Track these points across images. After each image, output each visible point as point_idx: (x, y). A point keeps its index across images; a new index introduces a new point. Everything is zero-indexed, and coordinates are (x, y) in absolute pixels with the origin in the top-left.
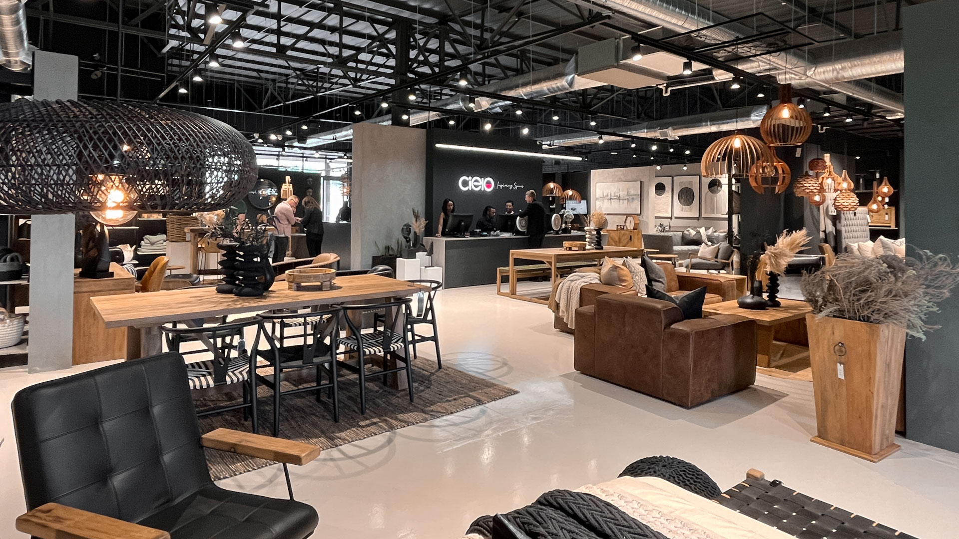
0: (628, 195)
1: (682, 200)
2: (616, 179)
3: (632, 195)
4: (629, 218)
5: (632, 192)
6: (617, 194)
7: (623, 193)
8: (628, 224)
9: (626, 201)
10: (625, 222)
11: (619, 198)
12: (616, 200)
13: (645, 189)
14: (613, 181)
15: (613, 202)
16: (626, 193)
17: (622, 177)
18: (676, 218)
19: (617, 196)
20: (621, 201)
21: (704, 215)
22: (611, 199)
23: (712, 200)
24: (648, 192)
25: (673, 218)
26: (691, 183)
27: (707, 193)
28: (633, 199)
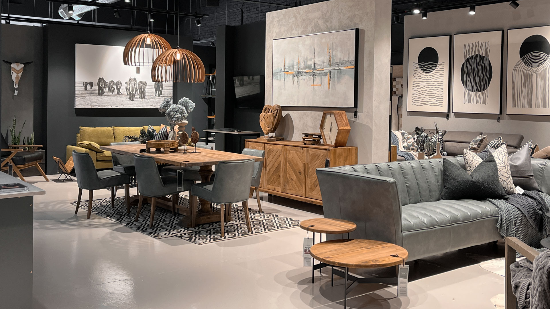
0: (330, 64)
1: (469, 81)
2: (310, 29)
3: (337, 64)
4: (328, 116)
5: (339, 56)
6: (309, 63)
7: (321, 59)
8: (326, 132)
9: (326, 79)
10: (322, 127)
11: (313, 72)
12: (307, 77)
13: (366, 47)
14: (304, 34)
15: (301, 82)
16: (326, 59)
17: (320, 22)
18: (457, 115)
19: (310, 67)
20: (318, 79)
21: (510, 110)
22: (298, 74)
23: (528, 79)
24: (371, 54)
25: (452, 115)
26: (486, 46)
27: (517, 66)
28: (340, 72)
